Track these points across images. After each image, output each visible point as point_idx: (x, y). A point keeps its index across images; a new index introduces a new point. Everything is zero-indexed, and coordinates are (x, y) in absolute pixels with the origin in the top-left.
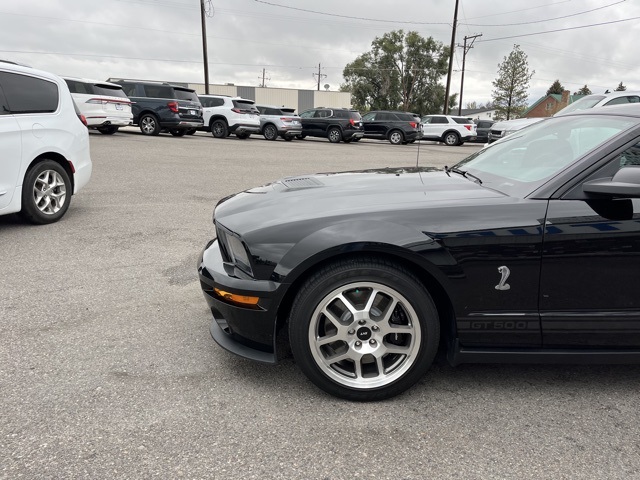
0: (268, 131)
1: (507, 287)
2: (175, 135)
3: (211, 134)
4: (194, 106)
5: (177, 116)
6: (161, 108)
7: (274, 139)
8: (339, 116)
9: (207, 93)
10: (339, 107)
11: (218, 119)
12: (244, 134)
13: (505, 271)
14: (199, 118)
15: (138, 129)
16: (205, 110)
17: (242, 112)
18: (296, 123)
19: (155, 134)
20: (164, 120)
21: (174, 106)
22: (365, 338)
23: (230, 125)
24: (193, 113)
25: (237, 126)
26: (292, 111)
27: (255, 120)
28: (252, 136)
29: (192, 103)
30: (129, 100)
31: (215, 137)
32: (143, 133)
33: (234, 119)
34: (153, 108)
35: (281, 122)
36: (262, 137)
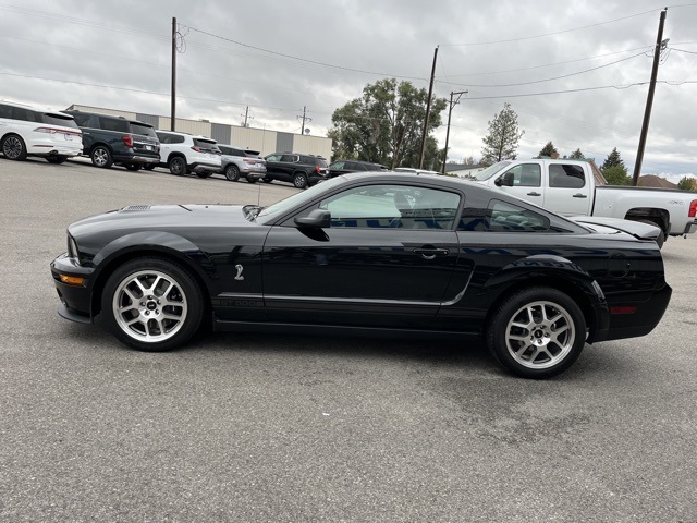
0: (230, 172)
1: (242, 278)
2: (130, 169)
3: (168, 170)
4: (151, 141)
5: (131, 150)
6: (115, 141)
7: (236, 180)
8: (306, 162)
9: (173, 129)
10: (306, 153)
11: (176, 157)
12: (204, 173)
13: (240, 269)
14: (155, 153)
15: (90, 160)
16: (162, 145)
17: (202, 151)
18: (260, 165)
19: (107, 166)
20: (118, 153)
21: (129, 140)
22: (152, 309)
23: (189, 162)
24: (149, 148)
25: (196, 164)
26: (257, 153)
27: (216, 160)
28: (214, 175)
29: (148, 138)
30: (80, 131)
31: (172, 174)
32: (94, 165)
33: (193, 157)
34: (106, 140)
35: (244, 164)
36: (224, 177)
